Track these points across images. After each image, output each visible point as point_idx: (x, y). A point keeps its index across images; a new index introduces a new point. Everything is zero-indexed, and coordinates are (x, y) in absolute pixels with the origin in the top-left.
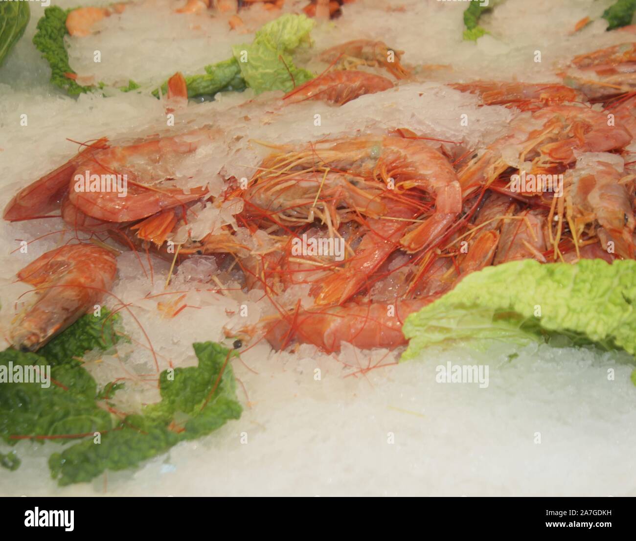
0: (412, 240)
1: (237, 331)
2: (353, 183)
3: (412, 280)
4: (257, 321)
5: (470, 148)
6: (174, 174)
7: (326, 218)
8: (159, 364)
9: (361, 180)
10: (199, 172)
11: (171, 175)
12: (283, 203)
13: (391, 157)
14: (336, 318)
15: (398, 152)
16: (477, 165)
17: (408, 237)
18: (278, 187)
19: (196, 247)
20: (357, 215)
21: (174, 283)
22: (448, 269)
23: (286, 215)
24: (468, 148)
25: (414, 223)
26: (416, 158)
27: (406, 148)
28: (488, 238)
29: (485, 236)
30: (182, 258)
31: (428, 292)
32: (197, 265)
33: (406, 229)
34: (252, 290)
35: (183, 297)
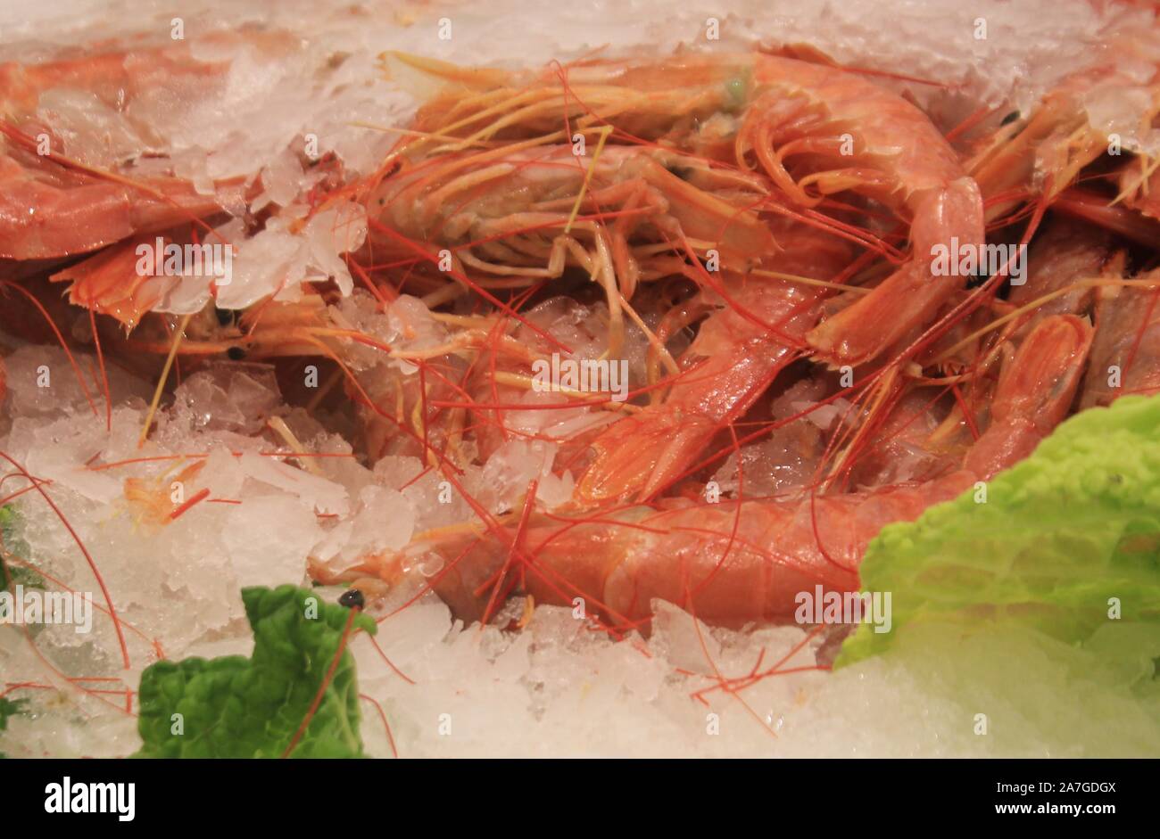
0: (842, 336)
1: (344, 569)
2: (681, 173)
3: (843, 447)
4: (406, 542)
5: (991, 99)
6: (164, 141)
7: (600, 265)
8: (129, 650)
9: (701, 165)
10: (236, 138)
11: (156, 144)
12: (475, 226)
13: (783, 108)
14: (641, 536)
15: (798, 95)
16: (1018, 139)
17: (830, 326)
18: (464, 181)
19: (227, 338)
20: (689, 262)
21: (166, 431)
22: (941, 419)
23: (482, 259)
24: (983, 99)
25: (841, 292)
26: (855, 112)
27: (821, 86)
28: (1061, 337)
29: (1052, 327)
30: (187, 367)
31: (893, 476)
32: (226, 390)
33: (822, 307)
34: (387, 458)
35: (195, 468)
